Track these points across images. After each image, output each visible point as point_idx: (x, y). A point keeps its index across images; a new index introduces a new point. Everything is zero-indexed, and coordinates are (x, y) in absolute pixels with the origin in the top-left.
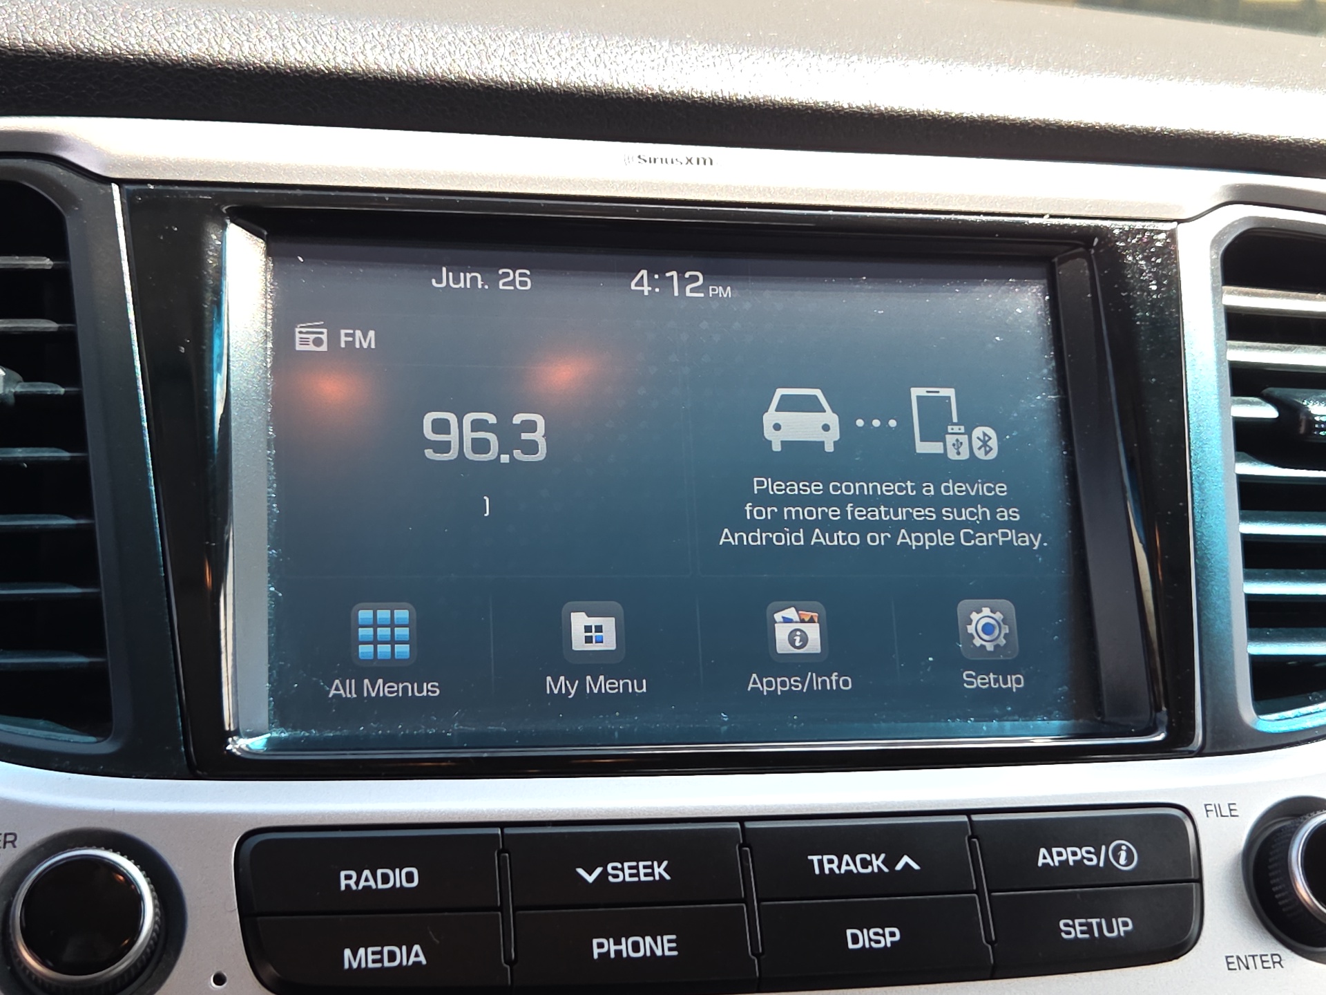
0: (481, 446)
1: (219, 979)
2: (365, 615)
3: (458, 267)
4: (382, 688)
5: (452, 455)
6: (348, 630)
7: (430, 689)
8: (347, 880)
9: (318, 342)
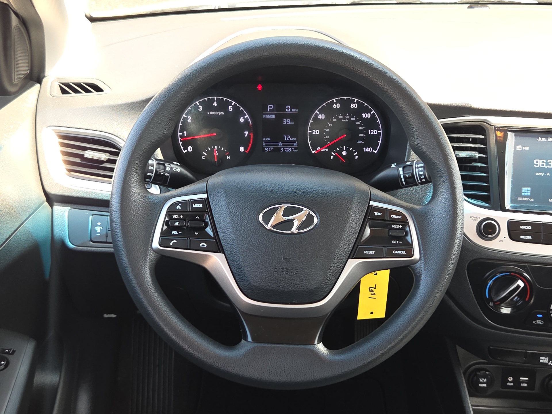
0: (543, 165)
1: (505, 238)
2: (523, 189)
3: (542, 138)
4: (525, 199)
5: (538, 166)
6: (521, 190)
7: (532, 200)
8: (522, 227)
9: (520, 149)
